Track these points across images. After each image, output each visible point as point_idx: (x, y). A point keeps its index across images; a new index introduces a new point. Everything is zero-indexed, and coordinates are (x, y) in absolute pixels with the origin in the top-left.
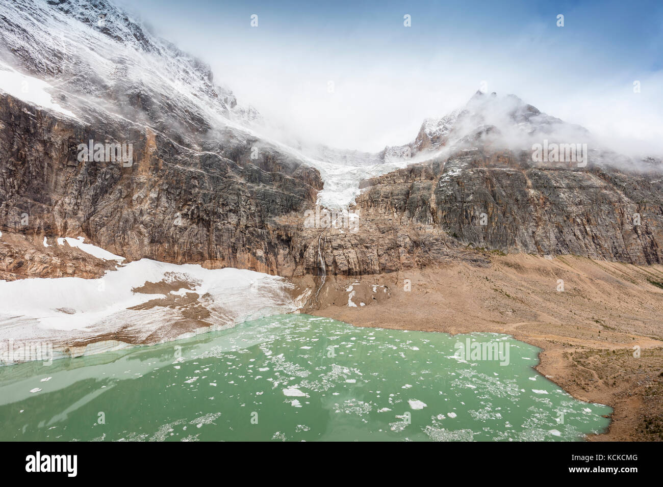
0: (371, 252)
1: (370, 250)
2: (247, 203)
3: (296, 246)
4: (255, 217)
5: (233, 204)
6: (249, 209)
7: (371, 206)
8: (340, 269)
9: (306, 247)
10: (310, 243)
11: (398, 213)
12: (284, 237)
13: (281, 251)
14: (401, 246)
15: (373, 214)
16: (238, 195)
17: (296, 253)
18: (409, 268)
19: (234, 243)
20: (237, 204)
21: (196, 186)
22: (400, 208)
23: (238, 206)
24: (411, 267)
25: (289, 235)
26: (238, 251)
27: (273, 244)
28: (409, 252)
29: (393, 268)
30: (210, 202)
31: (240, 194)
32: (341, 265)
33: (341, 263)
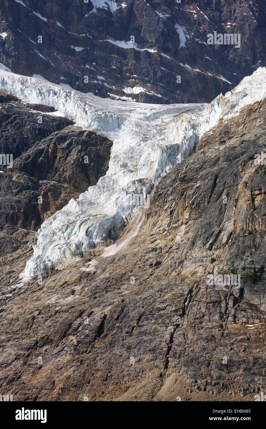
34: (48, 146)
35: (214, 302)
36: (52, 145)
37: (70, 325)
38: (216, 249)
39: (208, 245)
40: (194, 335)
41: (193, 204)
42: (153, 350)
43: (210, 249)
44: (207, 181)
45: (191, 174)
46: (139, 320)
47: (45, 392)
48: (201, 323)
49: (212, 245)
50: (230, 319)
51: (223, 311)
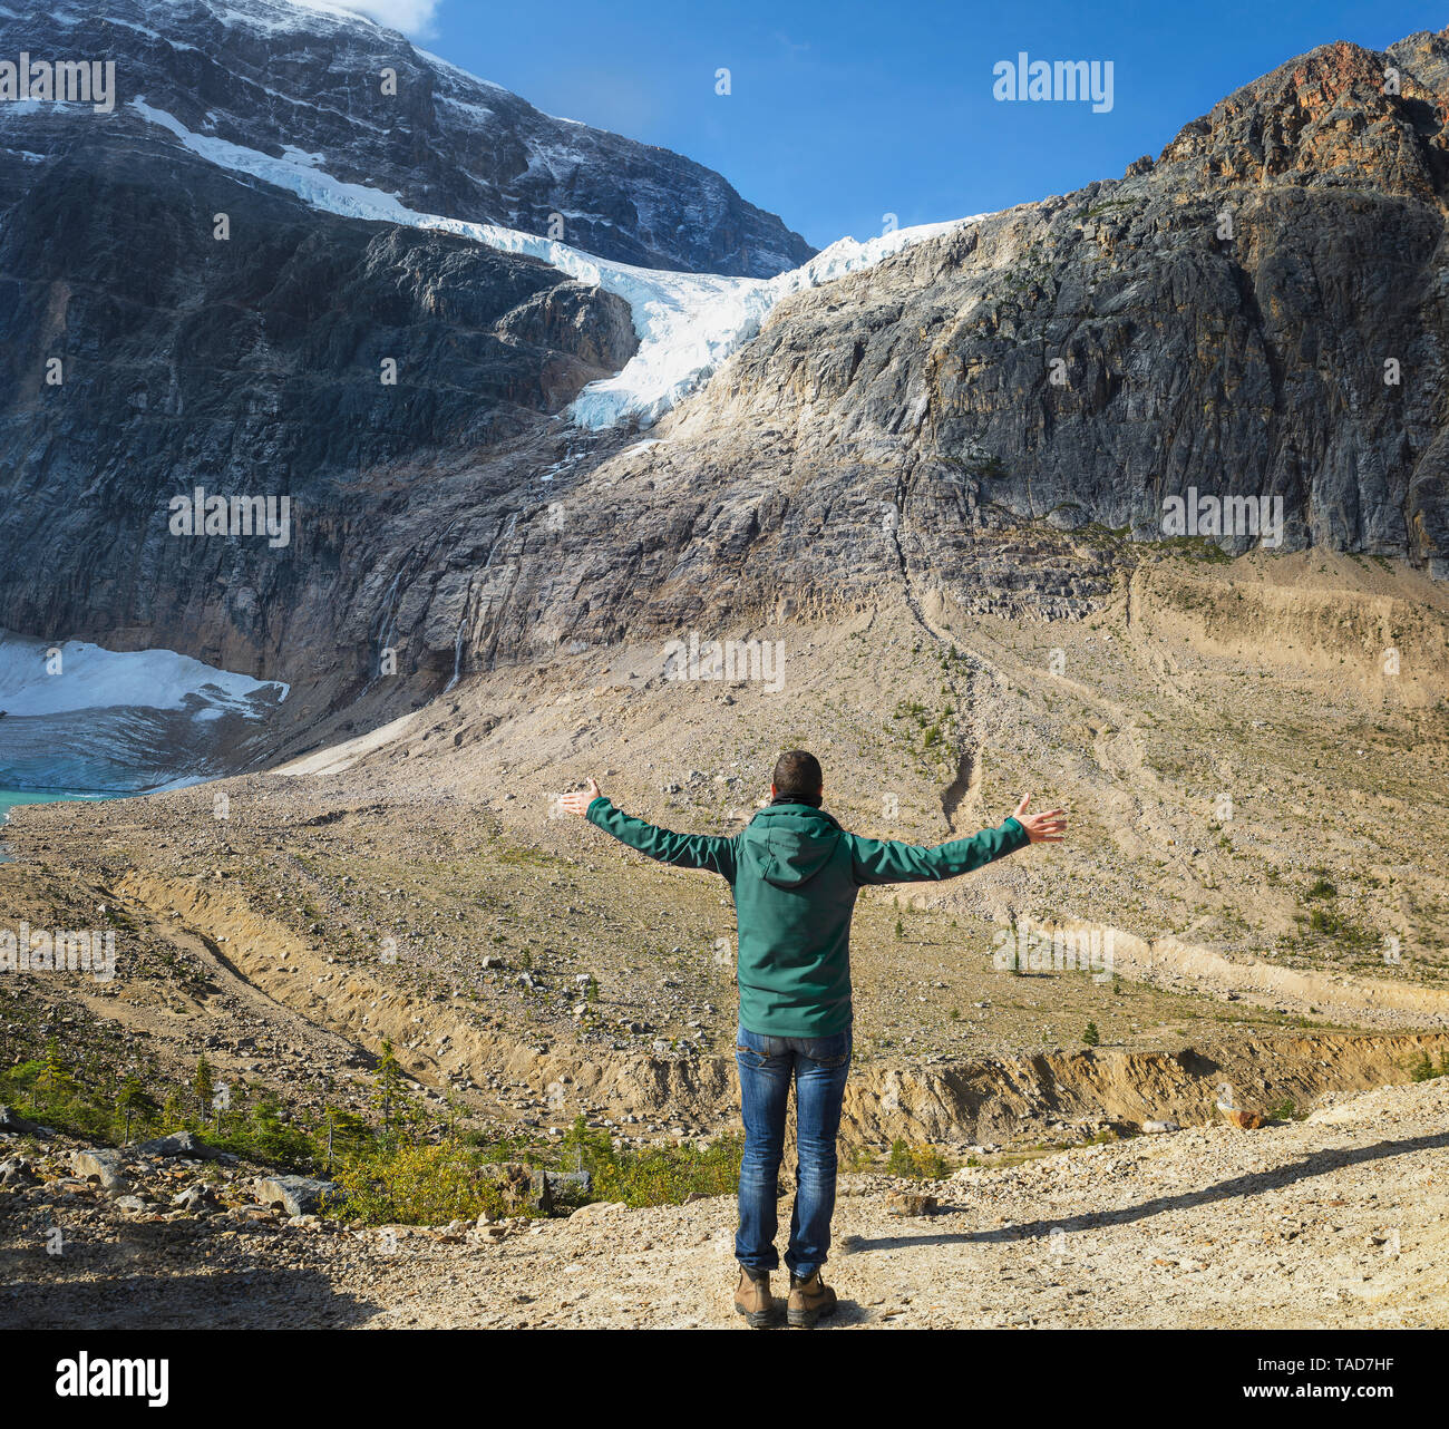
0: (568, 570)
1: (570, 561)
2: (257, 435)
4: (265, 478)
5: (214, 445)
6: (258, 454)
10: (386, 553)
11: (819, 402)
12: (333, 539)
13: (313, 591)
16: (241, 413)
17: (339, 594)
19: (188, 572)
20: (226, 445)
21: (140, 409)
22: (833, 380)
23: (228, 450)
24: (679, 623)
25: (345, 531)
26: (193, 597)
27: (295, 567)
28: (717, 558)
30: (159, 451)
31: (246, 412)
33: (439, 622)
34: (544, 302)
35: (947, 498)
36: (549, 302)
37: (692, 524)
38: (904, 432)
39: (890, 426)
40: (931, 539)
41: (822, 377)
42: (875, 557)
43: (895, 431)
44: (842, 349)
45: (805, 340)
46: (826, 517)
47: (692, 612)
48: (936, 524)
49: (897, 426)
50: (976, 521)
51: (963, 510)
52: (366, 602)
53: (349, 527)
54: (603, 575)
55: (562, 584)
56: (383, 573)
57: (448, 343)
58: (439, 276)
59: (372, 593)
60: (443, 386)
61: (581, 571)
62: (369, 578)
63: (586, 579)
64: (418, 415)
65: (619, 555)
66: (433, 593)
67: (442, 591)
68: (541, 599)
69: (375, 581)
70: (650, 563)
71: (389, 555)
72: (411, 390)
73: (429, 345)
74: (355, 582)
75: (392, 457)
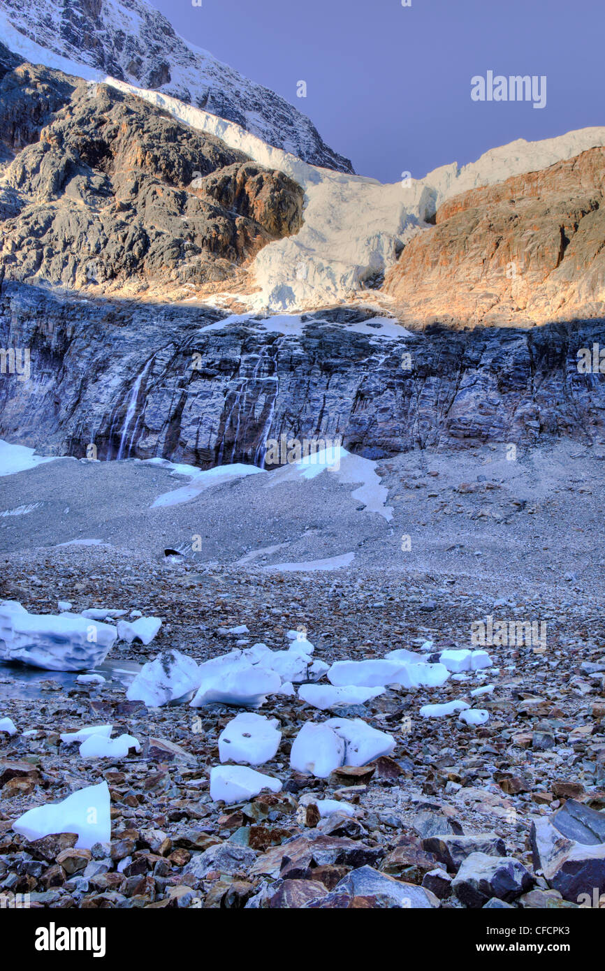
0: (337, 386)
1: (335, 379)
3: (74, 365)
7: (435, 263)
8: (183, 444)
9: (102, 367)
10: (120, 357)
11: (528, 274)
14: (476, 363)
15: (435, 286)
17: (63, 390)
18: (474, 441)
24: (486, 439)
25: (69, 334)
28: (502, 386)
29: (398, 441)
32: (194, 429)
33: (197, 421)
36: (240, 175)
52: (104, 398)
53: (73, 331)
54: (380, 393)
55: (333, 397)
56: (120, 374)
57: (155, 193)
58: (144, 133)
59: (110, 391)
60: (152, 228)
61: (352, 387)
62: (104, 378)
63: (360, 396)
64: (131, 247)
65: (391, 377)
66: (184, 396)
67: (195, 395)
68: (313, 409)
69: (113, 380)
70: (428, 386)
71: (126, 359)
72: (123, 224)
73: (135, 190)
74: (85, 380)
75: (107, 279)
